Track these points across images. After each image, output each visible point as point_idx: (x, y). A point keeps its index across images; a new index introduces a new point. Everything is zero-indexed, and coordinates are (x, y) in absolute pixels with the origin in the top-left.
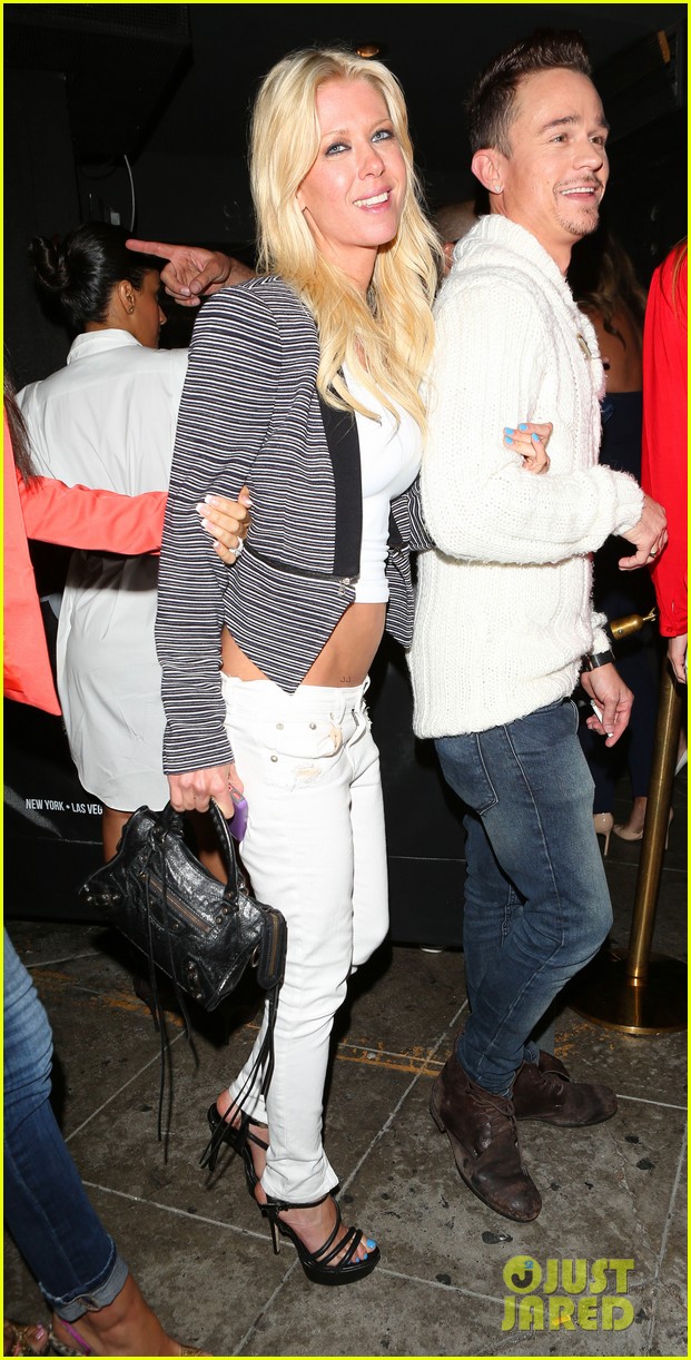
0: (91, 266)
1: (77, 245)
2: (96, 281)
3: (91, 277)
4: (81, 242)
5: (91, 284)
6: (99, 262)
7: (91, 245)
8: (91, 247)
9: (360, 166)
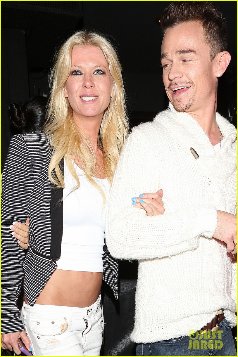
0: (36, 116)
1: (30, 107)
2: (38, 124)
3: (36, 122)
4: (32, 105)
5: (36, 125)
6: (40, 115)
7: (36, 107)
8: (36, 108)
9: (83, 82)
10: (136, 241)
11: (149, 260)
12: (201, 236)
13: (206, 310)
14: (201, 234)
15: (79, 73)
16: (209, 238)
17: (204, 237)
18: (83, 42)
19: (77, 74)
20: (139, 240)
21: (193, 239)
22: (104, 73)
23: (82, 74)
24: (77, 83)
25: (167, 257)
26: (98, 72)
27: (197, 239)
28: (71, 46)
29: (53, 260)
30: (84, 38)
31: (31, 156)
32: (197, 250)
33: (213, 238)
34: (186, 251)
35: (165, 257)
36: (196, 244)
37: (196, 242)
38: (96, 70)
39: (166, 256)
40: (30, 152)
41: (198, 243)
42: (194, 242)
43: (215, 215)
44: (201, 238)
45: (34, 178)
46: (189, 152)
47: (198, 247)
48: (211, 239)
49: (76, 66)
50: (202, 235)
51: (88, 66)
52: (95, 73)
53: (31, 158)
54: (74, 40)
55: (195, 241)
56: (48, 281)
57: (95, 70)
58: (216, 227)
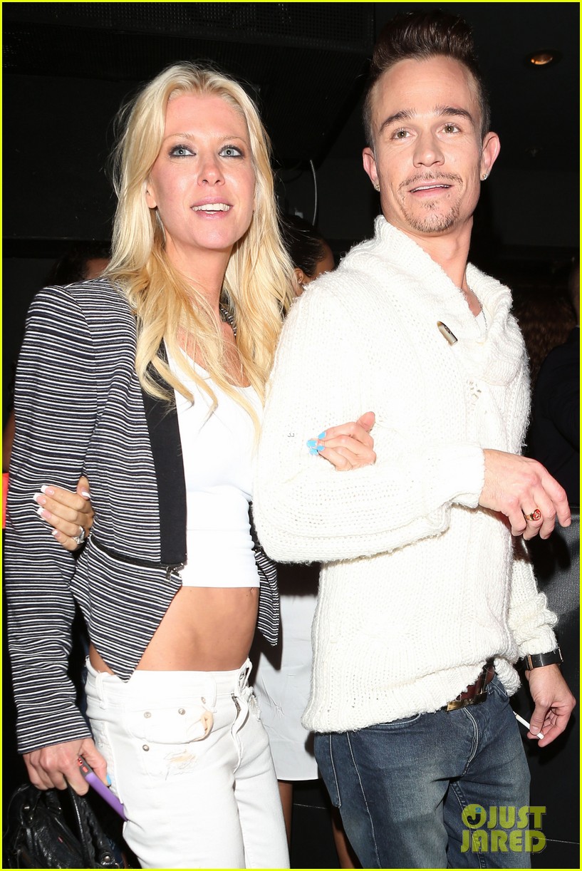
9: (200, 172)
10: (316, 525)
11: (346, 561)
12: (454, 505)
13: (468, 658)
14: (453, 499)
15: (187, 153)
16: (471, 507)
17: (461, 506)
18: (195, 85)
19: (181, 155)
20: (322, 522)
21: (436, 512)
22: (242, 155)
23: (195, 154)
24: (183, 176)
25: (386, 553)
26: (227, 152)
27: (446, 511)
28: (167, 92)
29: (170, 569)
30: (196, 77)
31: (91, 333)
32: (446, 535)
33: (480, 508)
34: (425, 538)
35: (380, 554)
36: (443, 522)
37: (444, 517)
38: (225, 147)
39: (382, 551)
40: (89, 324)
41: (449, 520)
42: (440, 517)
43: (480, 458)
44: (454, 510)
45: (98, 384)
46: (436, 330)
47: (448, 528)
48: (473, 510)
49: (179, 135)
50: (457, 501)
51: (206, 138)
52: (223, 154)
53: (93, 339)
54: (173, 79)
55: (442, 516)
56: (162, 617)
57: (223, 146)
58: (483, 484)
